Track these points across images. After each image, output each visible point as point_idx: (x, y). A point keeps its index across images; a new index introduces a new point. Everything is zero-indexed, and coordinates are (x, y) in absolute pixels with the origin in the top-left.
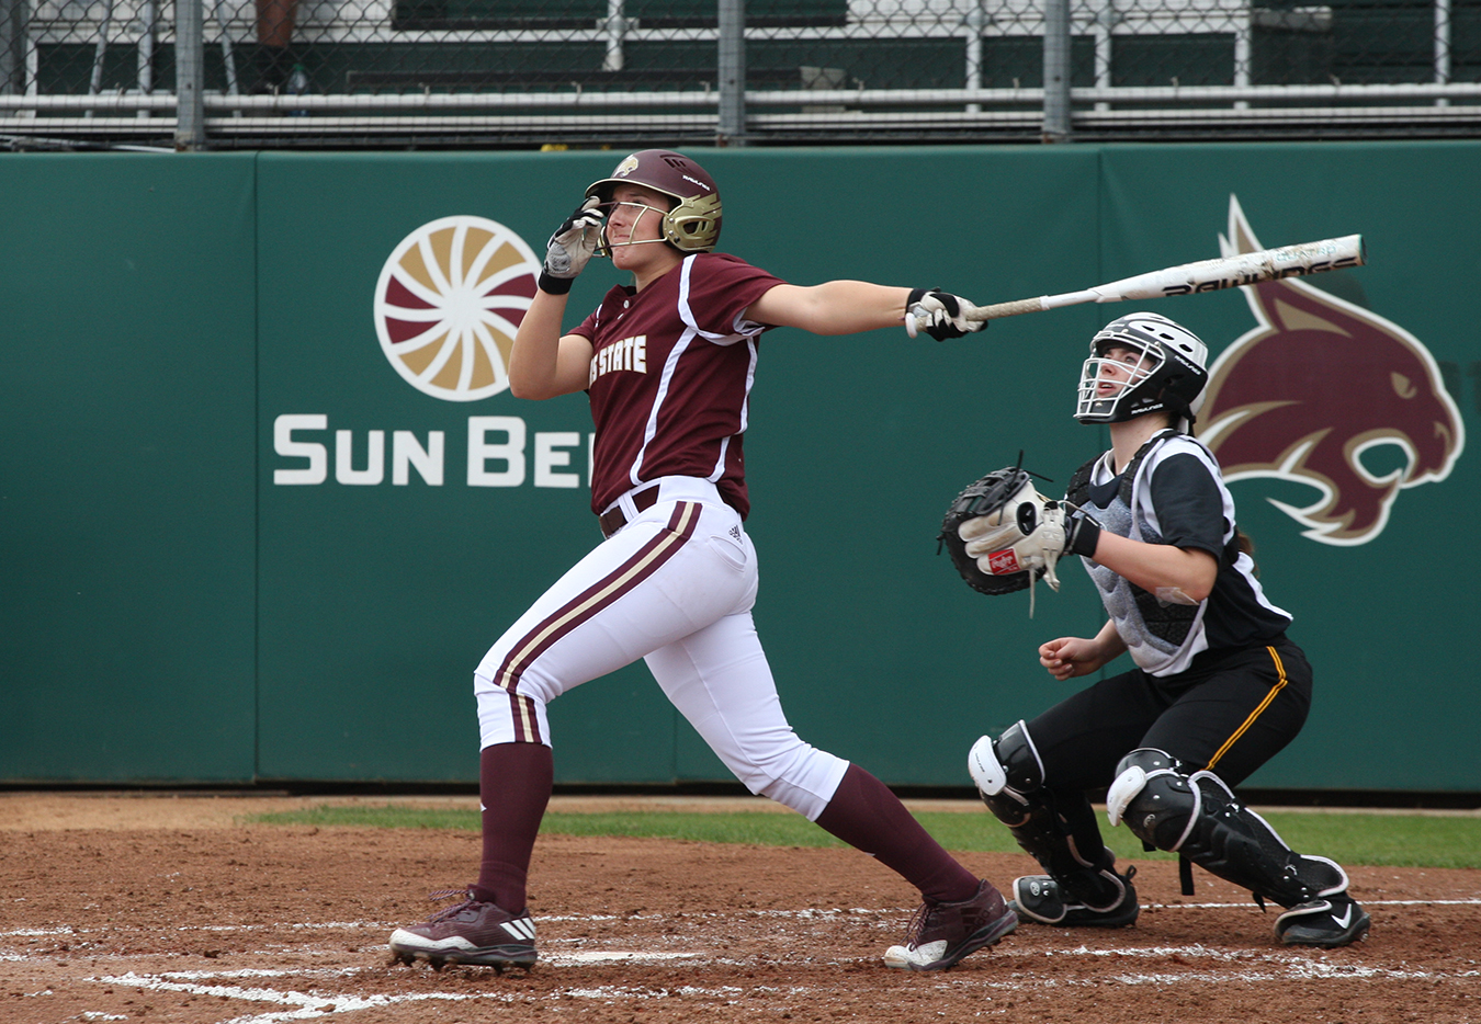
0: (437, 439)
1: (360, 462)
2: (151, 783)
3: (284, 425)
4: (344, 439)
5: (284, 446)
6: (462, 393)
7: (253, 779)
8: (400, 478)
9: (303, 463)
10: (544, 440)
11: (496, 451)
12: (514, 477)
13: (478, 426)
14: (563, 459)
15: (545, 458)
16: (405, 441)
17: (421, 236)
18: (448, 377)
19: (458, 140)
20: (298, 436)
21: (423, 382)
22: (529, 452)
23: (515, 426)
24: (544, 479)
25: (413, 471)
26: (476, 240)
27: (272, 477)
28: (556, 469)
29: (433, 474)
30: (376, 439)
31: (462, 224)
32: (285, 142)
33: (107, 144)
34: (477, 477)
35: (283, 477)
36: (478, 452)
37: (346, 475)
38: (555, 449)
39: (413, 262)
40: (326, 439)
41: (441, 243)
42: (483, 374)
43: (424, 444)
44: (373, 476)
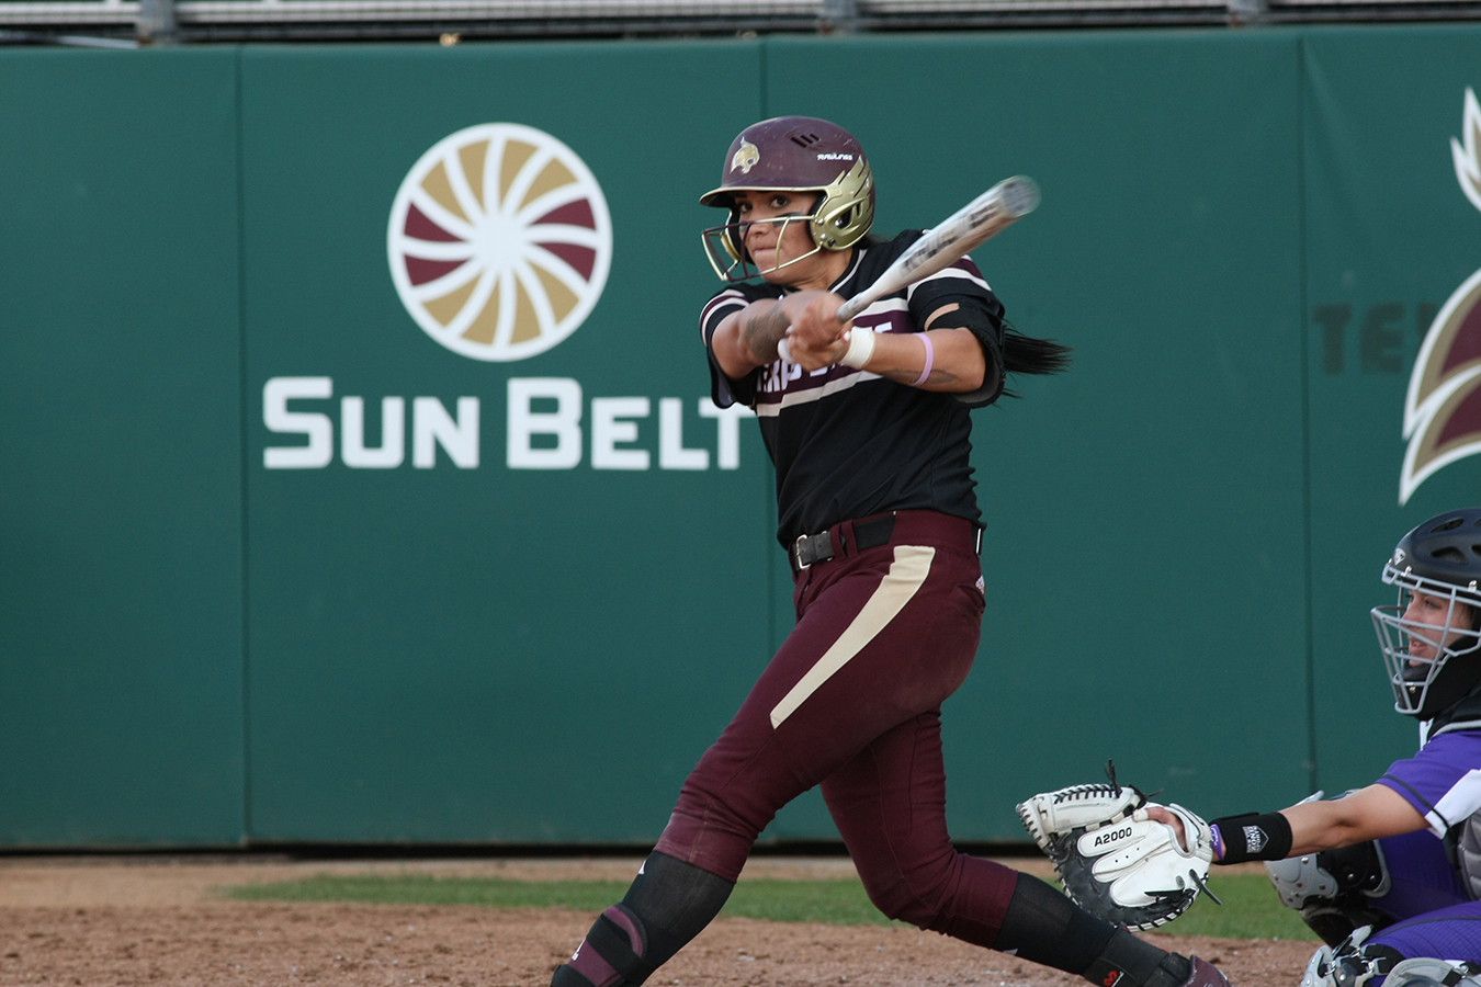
0: (469, 407)
1: (373, 438)
2: (114, 846)
3: (277, 391)
4: (352, 409)
5: (276, 417)
6: (500, 350)
7: (243, 840)
8: (424, 458)
9: (300, 440)
10: (604, 409)
11: (544, 423)
12: (566, 456)
13: (520, 392)
14: (629, 432)
15: (607, 430)
16: (428, 410)
17: (446, 151)
18: (483, 329)
19: (492, 29)
20: (295, 405)
21: (450, 336)
22: (586, 424)
23: (567, 391)
24: (605, 458)
25: (440, 451)
26: (516, 155)
27: (261, 458)
28: (620, 446)
29: (465, 453)
30: (392, 408)
31: (497, 135)
32: (274, 33)
33: (50, 37)
34: (520, 455)
35: (276, 458)
36: (521, 424)
37: (357, 455)
38: (619, 419)
39: (437, 184)
40: (330, 408)
41: (473, 160)
42: (526, 325)
43: (453, 412)
44: (388, 456)
